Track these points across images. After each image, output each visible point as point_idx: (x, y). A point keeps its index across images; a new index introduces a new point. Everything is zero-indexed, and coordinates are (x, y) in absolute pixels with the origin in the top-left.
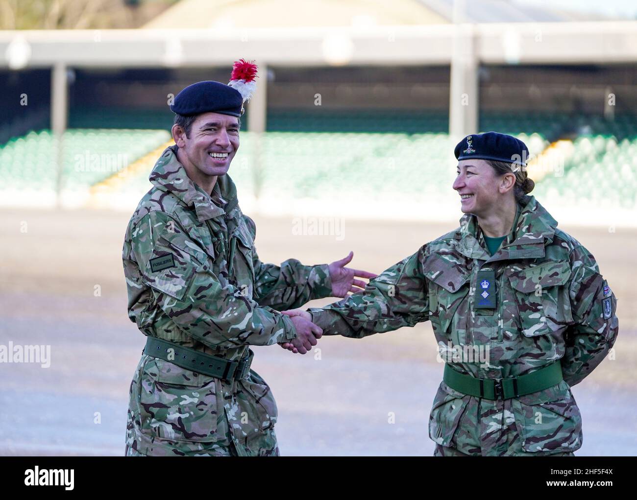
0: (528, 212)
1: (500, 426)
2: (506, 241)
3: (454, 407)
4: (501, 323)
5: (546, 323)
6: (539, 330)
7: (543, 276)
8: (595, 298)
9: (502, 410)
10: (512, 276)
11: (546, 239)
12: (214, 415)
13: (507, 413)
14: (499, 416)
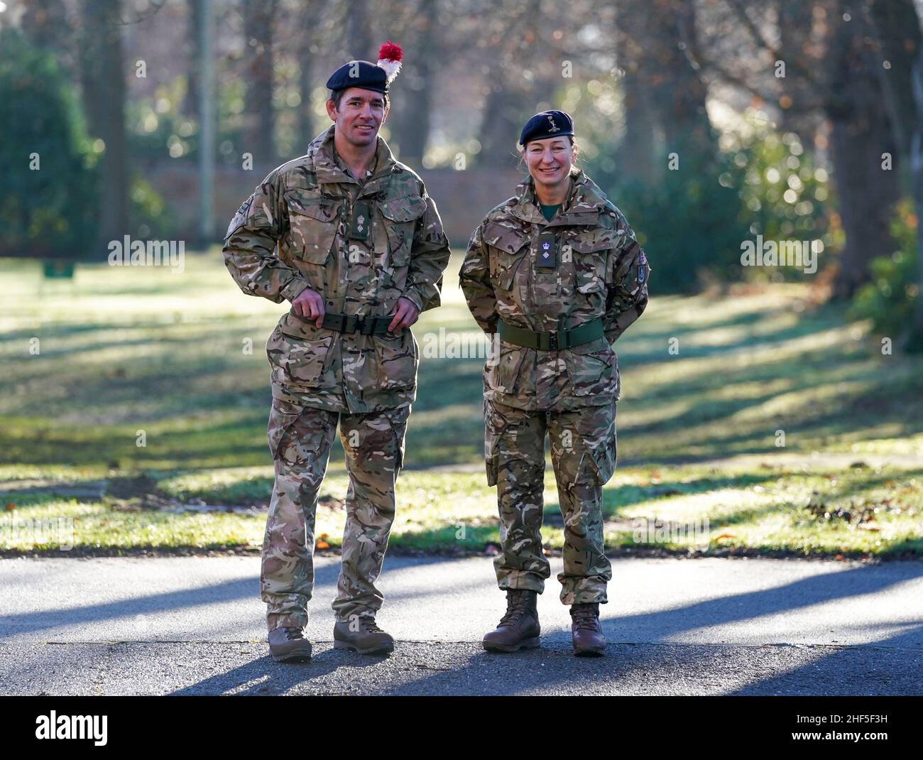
0: (580, 183)
1: (553, 373)
2: (562, 208)
3: (511, 358)
4: (559, 281)
5: (597, 282)
6: (592, 288)
7: (596, 240)
8: (632, 264)
9: (556, 358)
10: (569, 239)
11: (599, 209)
12: (320, 364)
13: (561, 362)
14: (553, 364)
